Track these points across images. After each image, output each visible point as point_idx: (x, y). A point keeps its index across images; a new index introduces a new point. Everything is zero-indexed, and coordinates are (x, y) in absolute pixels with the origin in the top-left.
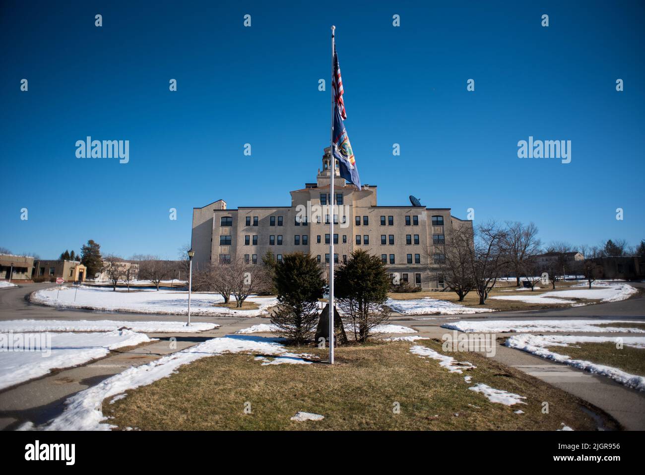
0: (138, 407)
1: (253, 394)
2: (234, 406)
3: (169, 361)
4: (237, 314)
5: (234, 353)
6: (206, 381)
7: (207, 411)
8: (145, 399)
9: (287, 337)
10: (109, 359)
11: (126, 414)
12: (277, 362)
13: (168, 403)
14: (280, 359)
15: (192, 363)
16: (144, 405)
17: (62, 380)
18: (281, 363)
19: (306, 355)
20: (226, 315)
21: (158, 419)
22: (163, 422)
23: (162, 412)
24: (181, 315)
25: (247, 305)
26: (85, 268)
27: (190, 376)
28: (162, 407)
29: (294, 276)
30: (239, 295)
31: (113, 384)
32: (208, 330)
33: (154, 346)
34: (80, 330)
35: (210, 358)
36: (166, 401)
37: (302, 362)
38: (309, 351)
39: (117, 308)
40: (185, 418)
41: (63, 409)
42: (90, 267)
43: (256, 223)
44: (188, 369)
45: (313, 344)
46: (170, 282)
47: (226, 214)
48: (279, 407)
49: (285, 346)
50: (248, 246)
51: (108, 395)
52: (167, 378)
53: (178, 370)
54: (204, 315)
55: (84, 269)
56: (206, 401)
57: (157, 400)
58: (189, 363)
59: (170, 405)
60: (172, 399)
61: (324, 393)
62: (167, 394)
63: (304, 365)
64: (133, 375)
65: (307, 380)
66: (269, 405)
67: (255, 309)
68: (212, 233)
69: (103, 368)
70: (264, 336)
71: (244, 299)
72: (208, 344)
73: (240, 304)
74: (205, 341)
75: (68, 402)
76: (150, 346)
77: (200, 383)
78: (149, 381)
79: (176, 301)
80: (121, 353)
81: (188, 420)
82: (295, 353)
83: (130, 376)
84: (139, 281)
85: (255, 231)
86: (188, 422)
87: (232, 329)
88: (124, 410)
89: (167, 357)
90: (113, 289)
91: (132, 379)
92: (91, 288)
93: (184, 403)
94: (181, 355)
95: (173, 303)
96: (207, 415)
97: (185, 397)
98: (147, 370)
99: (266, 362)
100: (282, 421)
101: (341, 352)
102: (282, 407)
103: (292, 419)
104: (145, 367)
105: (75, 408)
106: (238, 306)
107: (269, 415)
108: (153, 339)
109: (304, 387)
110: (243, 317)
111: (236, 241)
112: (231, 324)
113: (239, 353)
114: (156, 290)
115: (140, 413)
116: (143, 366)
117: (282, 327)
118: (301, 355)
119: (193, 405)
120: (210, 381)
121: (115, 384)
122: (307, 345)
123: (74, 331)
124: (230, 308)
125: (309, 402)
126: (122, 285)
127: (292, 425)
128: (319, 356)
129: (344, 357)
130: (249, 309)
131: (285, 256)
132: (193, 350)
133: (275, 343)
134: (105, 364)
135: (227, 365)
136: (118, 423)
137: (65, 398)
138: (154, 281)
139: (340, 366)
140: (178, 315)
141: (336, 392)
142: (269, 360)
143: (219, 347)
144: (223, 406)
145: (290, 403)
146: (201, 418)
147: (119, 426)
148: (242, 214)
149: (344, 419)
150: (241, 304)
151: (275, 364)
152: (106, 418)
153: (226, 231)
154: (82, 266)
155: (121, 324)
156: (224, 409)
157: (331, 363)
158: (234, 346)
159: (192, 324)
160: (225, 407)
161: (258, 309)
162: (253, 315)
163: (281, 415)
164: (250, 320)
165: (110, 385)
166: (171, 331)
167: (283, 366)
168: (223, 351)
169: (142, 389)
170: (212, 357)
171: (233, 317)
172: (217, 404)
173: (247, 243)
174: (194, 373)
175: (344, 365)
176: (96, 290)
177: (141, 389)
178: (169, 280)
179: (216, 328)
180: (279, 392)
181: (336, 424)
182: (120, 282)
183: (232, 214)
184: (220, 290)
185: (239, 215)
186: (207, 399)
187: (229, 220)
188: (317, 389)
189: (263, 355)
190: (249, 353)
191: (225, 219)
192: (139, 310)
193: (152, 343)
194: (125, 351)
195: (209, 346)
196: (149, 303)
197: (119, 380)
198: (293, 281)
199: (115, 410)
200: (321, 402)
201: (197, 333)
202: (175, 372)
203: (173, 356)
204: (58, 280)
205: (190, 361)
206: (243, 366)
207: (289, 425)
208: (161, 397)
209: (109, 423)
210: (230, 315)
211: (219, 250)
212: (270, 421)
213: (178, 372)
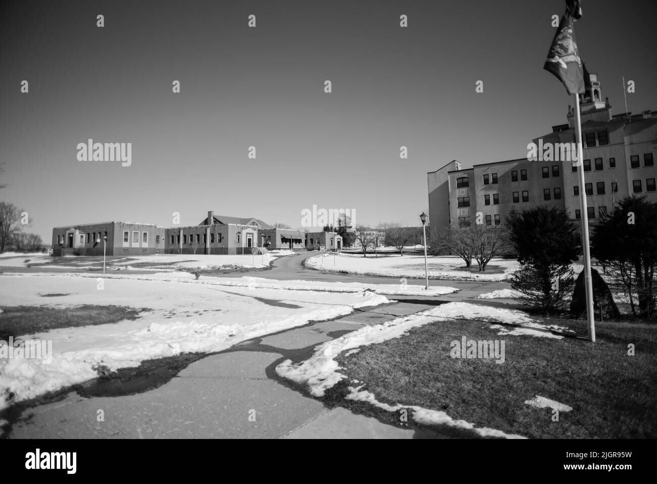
0: (367, 363)
1: (483, 366)
2: (459, 376)
3: (402, 322)
4: (479, 278)
5: (468, 318)
6: (435, 345)
7: (430, 377)
8: (374, 356)
9: (532, 305)
10: (352, 316)
11: (356, 367)
12: (517, 332)
13: (394, 363)
14: (521, 329)
15: (424, 326)
16: (372, 362)
17: (315, 330)
18: (523, 334)
19: (556, 327)
20: (468, 279)
21: (382, 377)
22: (386, 380)
23: (387, 371)
24: (422, 278)
25: (491, 269)
26: (342, 238)
27: (419, 339)
28: (387, 366)
29: (537, 235)
30: (481, 258)
31: (349, 339)
32: (447, 294)
33: (391, 307)
34: (335, 290)
35: (442, 322)
36: (392, 361)
37: (550, 335)
38: (560, 322)
39: (367, 272)
40: (407, 380)
41: (312, 355)
42: (345, 236)
43: (495, 181)
44: (418, 332)
45: (568, 315)
46: (413, 247)
47: (461, 175)
48: (511, 385)
49: (530, 315)
50: (489, 207)
51: (345, 348)
52: (397, 339)
53: (409, 331)
54: (445, 278)
55: (340, 239)
56: (431, 367)
57: (385, 359)
58: (420, 326)
59: (395, 366)
60: (398, 360)
61: (575, 376)
62: (394, 354)
63: (552, 340)
64: (368, 333)
65: (553, 358)
66: (500, 381)
67: (500, 273)
68: (449, 197)
69: (346, 324)
70: (505, 302)
71: (486, 262)
72: (442, 308)
73: (482, 268)
74: (439, 305)
75: (315, 349)
76: (388, 307)
77: (427, 347)
78: (381, 340)
79: (418, 265)
80: (363, 311)
81: (410, 382)
82: (541, 323)
83: (366, 333)
84: (386, 248)
85: (495, 189)
86: (410, 385)
87: (471, 293)
88: (355, 364)
89: (401, 319)
90: (363, 255)
91: (367, 336)
92: (347, 254)
93: (408, 365)
94: (414, 318)
95: (415, 268)
96: (429, 381)
97: (410, 359)
98: (381, 330)
99: (504, 331)
100: (513, 403)
101: (607, 328)
102: (515, 386)
103: (526, 402)
104: (379, 326)
105: (320, 355)
106: (480, 270)
107: (498, 392)
108: (392, 301)
109: (548, 365)
110: (486, 281)
111: (475, 201)
112: (472, 289)
113: (474, 319)
114: (400, 255)
115: (368, 368)
116: (378, 325)
117: (526, 293)
118: (549, 327)
119: (416, 369)
120: (438, 346)
121: (351, 339)
122: (559, 315)
123: (330, 291)
124: (472, 272)
125: (553, 386)
126: (371, 251)
127: (526, 410)
128: (575, 330)
129: (613, 334)
130: (493, 273)
131: (524, 212)
132: (426, 313)
133: (518, 311)
134: (348, 320)
135: (459, 331)
136: (349, 375)
137: (314, 346)
138: (398, 247)
139: (604, 346)
140: (419, 278)
141: (594, 379)
142: (507, 329)
143: (453, 312)
144: (447, 373)
145: (527, 383)
146: (422, 383)
147: (349, 377)
148: (479, 173)
149: (605, 419)
150: (484, 267)
151: (514, 334)
152: (340, 368)
153: (463, 192)
154: (339, 236)
155: (367, 286)
156: (447, 377)
157: (590, 340)
158: (469, 311)
159: (430, 287)
160: (449, 375)
161: (503, 272)
162: (497, 280)
163: (513, 395)
164: (494, 284)
165: (347, 340)
166: (410, 294)
167: (524, 337)
168: (457, 316)
169: (374, 346)
170: (444, 322)
171: (475, 281)
172: (441, 371)
173: (487, 202)
174: (424, 336)
175: (612, 345)
176: (350, 256)
177: (372, 347)
178: (412, 246)
179: (454, 292)
180: (514, 367)
181: (590, 422)
182: (368, 249)
183: (468, 174)
184: (461, 254)
185: (476, 174)
186: (431, 365)
187: (465, 180)
188: (566, 371)
189: (501, 323)
190: (485, 320)
191: (461, 180)
192: (385, 274)
193: (390, 304)
194: (367, 310)
195: (443, 310)
196: (394, 267)
197: (355, 336)
198: (535, 240)
199: (348, 362)
200: (571, 388)
201: (434, 296)
202: (406, 334)
203: (406, 318)
204: (322, 248)
205: (422, 323)
206: (476, 333)
207: (522, 409)
208: (389, 357)
209: (341, 373)
210: (472, 279)
211: (457, 213)
212: (498, 400)
213: (408, 334)
